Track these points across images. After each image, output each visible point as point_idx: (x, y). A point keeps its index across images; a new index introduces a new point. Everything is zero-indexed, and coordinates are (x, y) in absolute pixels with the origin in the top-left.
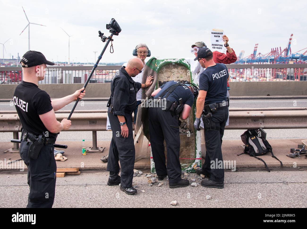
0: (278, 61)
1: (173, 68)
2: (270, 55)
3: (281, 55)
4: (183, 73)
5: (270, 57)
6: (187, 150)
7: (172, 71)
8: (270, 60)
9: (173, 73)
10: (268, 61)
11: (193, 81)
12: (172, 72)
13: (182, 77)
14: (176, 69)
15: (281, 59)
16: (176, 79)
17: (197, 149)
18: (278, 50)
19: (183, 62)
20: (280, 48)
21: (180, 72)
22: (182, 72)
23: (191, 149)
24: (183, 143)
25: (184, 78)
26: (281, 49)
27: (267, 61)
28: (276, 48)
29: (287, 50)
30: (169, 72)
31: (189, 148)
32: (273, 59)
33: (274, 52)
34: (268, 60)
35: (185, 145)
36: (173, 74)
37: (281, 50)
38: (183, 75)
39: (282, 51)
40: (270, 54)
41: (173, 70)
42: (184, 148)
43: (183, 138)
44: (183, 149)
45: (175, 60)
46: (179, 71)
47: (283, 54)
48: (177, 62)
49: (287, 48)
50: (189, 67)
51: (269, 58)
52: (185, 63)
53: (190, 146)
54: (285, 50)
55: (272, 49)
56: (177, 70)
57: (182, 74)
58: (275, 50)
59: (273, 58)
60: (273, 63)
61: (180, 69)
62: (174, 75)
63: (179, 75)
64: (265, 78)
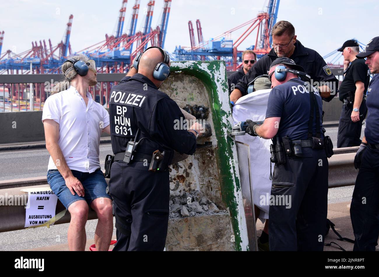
0: (47, 68)
1: (174, 81)
2: (31, 56)
3: (52, 55)
4: (194, 91)
5: (32, 59)
6: (220, 245)
7: (172, 87)
8: (33, 64)
9: (176, 90)
10: (30, 68)
11: (221, 105)
12: (173, 89)
13: (192, 99)
14: (179, 82)
15: (54, 63)
16: (182, 103)
17: (242, 242)
18: (45, 46)
19: (200, 67)
20: (50, 41)
21: (188, 89)
22: (193, 88)
23: (226, 243)
24: (212, 232)
25: (196, 100)
26: (52, 43)
27: (28, 68)
28: (40, 42)
29: (64, 47)
30: (167, 89)
31: (222, 241)
32: (38, 63)
33: (37, 49)
34: (30, 65)
35: (215, 235)
36: (175, 92)
37: (51, 45)
38: (194, 94)
39: (54, 49)
40: (30, 52)
41: (174, 85)
42: (213, 243)
43: (210, 222)
44: (211, 245)
45: (185, 63)
46: (186, 85)
47: (57, 54)
48: (189, 67)
49: (64, 42)
50: (211, 77)
51: (31, 61)
52: (203, 69)
53: (224, 238)
54: (59, 45)
55: (33, 43)
56: (182, 84)
57: (192, 92)
58: (39, 45)
59: (38, 60)
60: (38, 71)
61: (187, 82)
62: (176, 94)
63: (186, 95)
64: (25, 101)
